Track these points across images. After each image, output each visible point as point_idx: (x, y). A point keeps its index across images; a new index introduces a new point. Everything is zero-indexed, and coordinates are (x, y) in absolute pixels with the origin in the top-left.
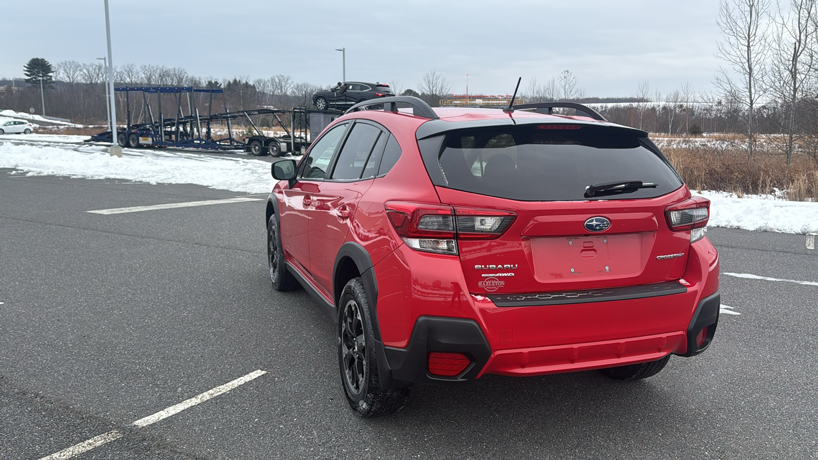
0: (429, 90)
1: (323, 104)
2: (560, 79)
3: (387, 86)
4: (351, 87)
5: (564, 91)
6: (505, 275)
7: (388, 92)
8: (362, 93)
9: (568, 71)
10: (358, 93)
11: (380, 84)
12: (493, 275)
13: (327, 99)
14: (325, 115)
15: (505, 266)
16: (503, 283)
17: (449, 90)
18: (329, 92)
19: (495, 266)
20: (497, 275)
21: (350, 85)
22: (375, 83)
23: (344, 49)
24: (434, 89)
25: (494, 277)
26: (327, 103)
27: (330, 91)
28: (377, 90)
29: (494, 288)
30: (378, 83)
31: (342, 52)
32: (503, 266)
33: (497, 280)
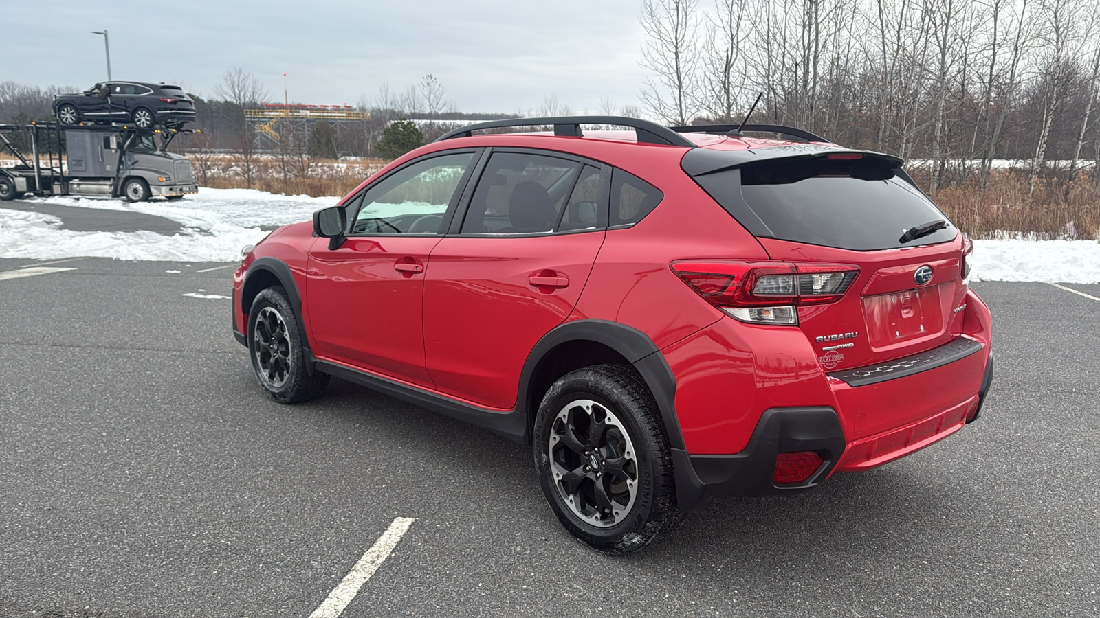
0: (233, 95)
1: (73, 113)
2: (422, 86)
3: (178, 88)
4: (118, 89)
5: (428, 103)
6: (846, 345)
7: (180, 96)
8: (138, 97)
9: (431, 76)
10: (132, 99)
11: (166, 84)
12: (834, 347)
13: (78, 107)
14: (91, 133)
15: (846, 334)
16: (842, 356)
17: (265, 96)
18: (82, 97)
19: (836, 336)
20: (838, 346)
21: (116, 86)
22: (158, 83)
23: (106, 31)
24: (242, 94)
25: (834, 349)
26: (78, 113)
27: (84, 95)
28: (163, 94)
29: (833, 363)
30: (163, 83)
31: (104, 35)
32: (844, 335)
33: (836, 354)
